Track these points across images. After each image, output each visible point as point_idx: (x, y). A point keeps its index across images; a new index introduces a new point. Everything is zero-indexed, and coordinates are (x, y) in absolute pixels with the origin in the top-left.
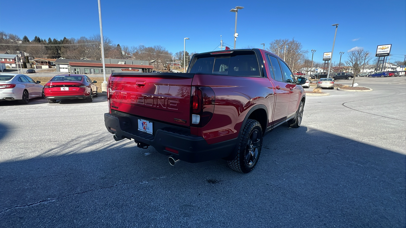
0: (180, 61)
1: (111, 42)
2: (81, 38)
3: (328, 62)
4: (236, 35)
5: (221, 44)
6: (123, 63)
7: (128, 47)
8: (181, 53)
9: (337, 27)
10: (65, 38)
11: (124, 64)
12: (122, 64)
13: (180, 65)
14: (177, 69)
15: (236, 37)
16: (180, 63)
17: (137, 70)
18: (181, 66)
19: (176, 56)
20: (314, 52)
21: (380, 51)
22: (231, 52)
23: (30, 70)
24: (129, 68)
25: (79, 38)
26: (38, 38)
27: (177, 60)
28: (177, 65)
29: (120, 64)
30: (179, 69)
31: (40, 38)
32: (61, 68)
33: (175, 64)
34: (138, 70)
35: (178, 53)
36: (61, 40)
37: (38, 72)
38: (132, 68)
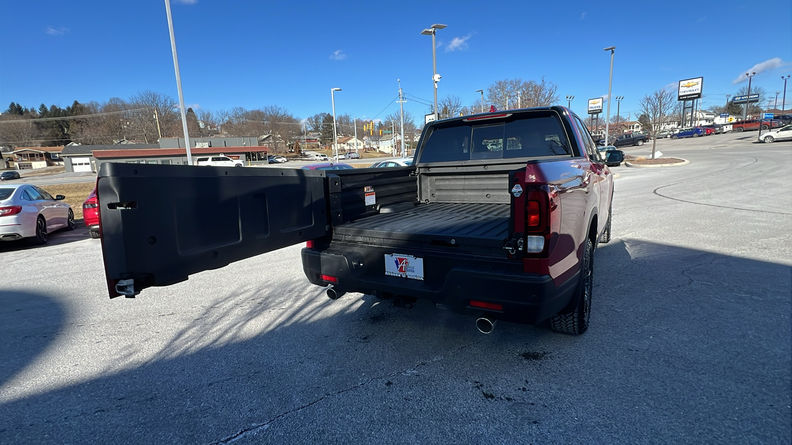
0: (317, 133)
1: (177, 105)
2: (111, 100)
3: (597, 116)
4: (437, 77)
5: (400, 95)
6: (206, 145)
7: (211, 112)
8: (317, 118)
9: (613, 52)
10: (76, 103)
11: (208, 147)
12: (204, 147)
13: (318, 140)
14: (314, 149)
15: (436, 82)
16: (319, 136)
17: (236, 156)
18: (321, 143)
19: (308, 124)
20: (571, 99)
21: (684, 91)
22: (508, 115)
23: (7, 173)
24: (219, 154)
25: (107, 101)
26: (18, 105)
27: (311, 131)
28: (314, 142)
29: (199, 147)
30: (318, 149)
31: (20, 105)
32: (76, 164)
33: (309, 140)
34: (238, 157)
35: (311, 118)
36: (68, 108)
37: (26, 176)
38: (224, 154)
